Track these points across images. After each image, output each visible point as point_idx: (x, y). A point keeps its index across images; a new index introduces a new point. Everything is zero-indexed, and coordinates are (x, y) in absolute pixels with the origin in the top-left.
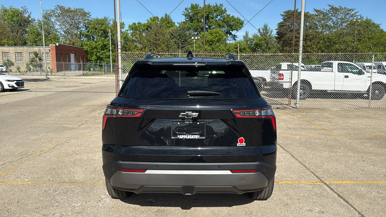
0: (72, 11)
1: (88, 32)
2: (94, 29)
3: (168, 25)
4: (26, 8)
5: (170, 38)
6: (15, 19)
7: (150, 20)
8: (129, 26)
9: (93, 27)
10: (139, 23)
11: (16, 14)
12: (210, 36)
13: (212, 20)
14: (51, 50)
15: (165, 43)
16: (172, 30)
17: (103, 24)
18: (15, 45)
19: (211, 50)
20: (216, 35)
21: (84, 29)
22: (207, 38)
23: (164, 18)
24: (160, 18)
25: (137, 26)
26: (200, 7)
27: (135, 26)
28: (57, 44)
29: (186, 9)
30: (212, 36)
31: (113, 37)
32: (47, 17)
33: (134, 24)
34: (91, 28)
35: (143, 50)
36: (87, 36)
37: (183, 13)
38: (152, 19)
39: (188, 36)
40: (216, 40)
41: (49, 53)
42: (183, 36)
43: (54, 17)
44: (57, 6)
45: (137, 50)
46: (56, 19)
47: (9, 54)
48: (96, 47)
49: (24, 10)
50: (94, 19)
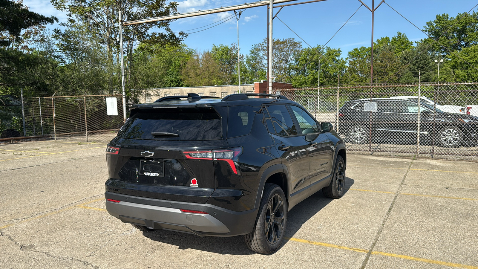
0: (281, 43)
1: (298, 65)
2: (304, 61)
3: (402, 47)
4: (236, 45)
5: (403, 63)
6: (224, 56)
7: (377, 42)
8: (349, 53)
9: (303, 59)
10: (363, 48)
11: (226, 51)
12: (464, 57)
13: (471, 34)
14: (254, 88)
15: (394, 71)
16: (406, 52)
17: (314, 55)
18: (223, 84)
19: (466, 76)
20: (475, 54)
21: (293, 62)
22: (460, 59)
23: (397, 38)
24: (391, 39)
25: (360, 52)
26: (452, 18)
27: (357, 52)
28: (262, 81)
29: (427, 23)
30: (467, 56)
31: (326, 68)
32: (255, 52)
33: (356, 50)
34: (301, 60)
35: (364, 81)
36: (296, 70)
37: (424, 29)
38: (379, 41)
39: (428, 59)
40: (474, 61)
41: (253, 91)
42: (422, 59)
43: (262, 52)
44: (265, 39)
45: (356, 82)
46: (264, 53)
47: (215, 94)
48: (305, 81)
49: (233, 47)
50: (305, 49)
